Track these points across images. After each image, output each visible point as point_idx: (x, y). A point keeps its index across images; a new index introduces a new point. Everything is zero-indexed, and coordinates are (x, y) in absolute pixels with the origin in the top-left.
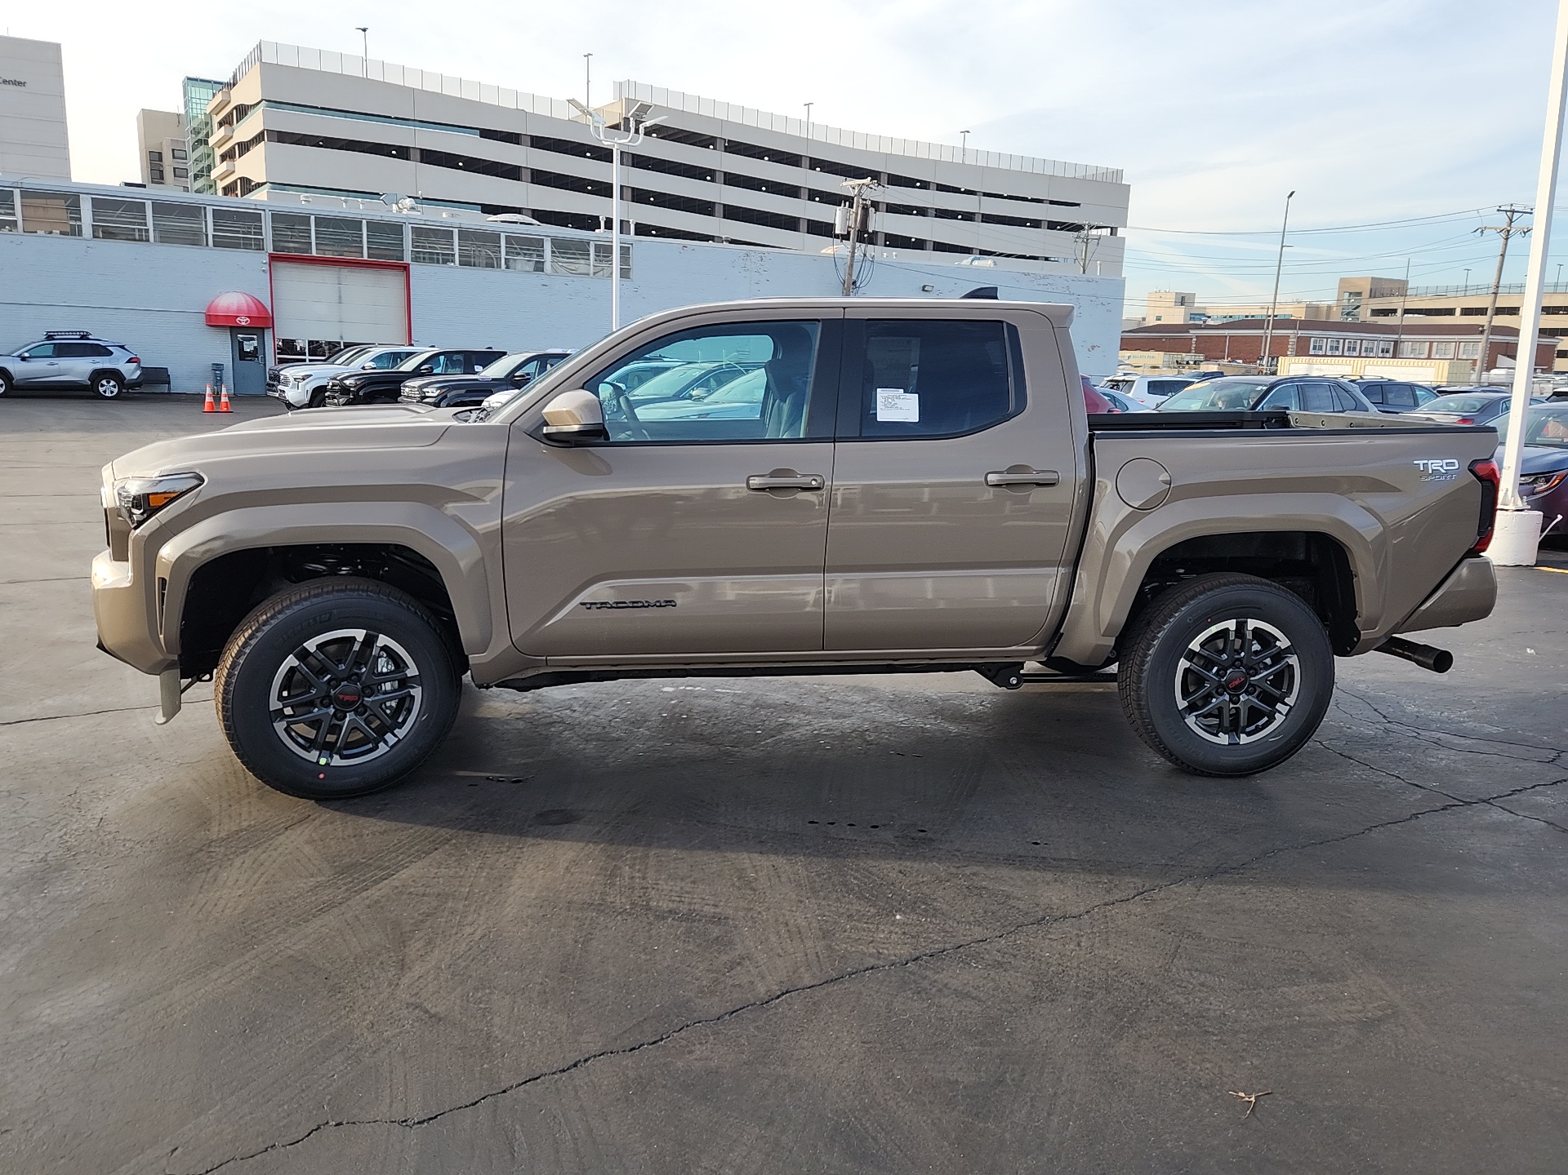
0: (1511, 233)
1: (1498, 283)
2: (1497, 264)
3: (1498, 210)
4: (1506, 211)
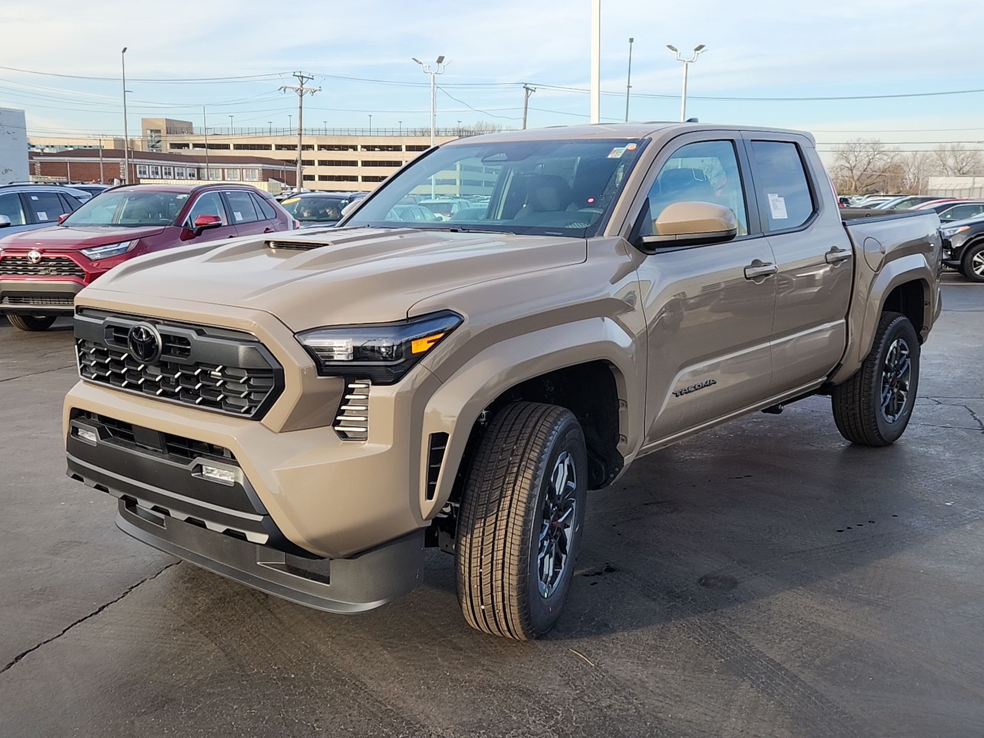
0: (303, 92)
1: (301, 127)
2: (298, 114)
3: (294, 75)
4: (298, 76)
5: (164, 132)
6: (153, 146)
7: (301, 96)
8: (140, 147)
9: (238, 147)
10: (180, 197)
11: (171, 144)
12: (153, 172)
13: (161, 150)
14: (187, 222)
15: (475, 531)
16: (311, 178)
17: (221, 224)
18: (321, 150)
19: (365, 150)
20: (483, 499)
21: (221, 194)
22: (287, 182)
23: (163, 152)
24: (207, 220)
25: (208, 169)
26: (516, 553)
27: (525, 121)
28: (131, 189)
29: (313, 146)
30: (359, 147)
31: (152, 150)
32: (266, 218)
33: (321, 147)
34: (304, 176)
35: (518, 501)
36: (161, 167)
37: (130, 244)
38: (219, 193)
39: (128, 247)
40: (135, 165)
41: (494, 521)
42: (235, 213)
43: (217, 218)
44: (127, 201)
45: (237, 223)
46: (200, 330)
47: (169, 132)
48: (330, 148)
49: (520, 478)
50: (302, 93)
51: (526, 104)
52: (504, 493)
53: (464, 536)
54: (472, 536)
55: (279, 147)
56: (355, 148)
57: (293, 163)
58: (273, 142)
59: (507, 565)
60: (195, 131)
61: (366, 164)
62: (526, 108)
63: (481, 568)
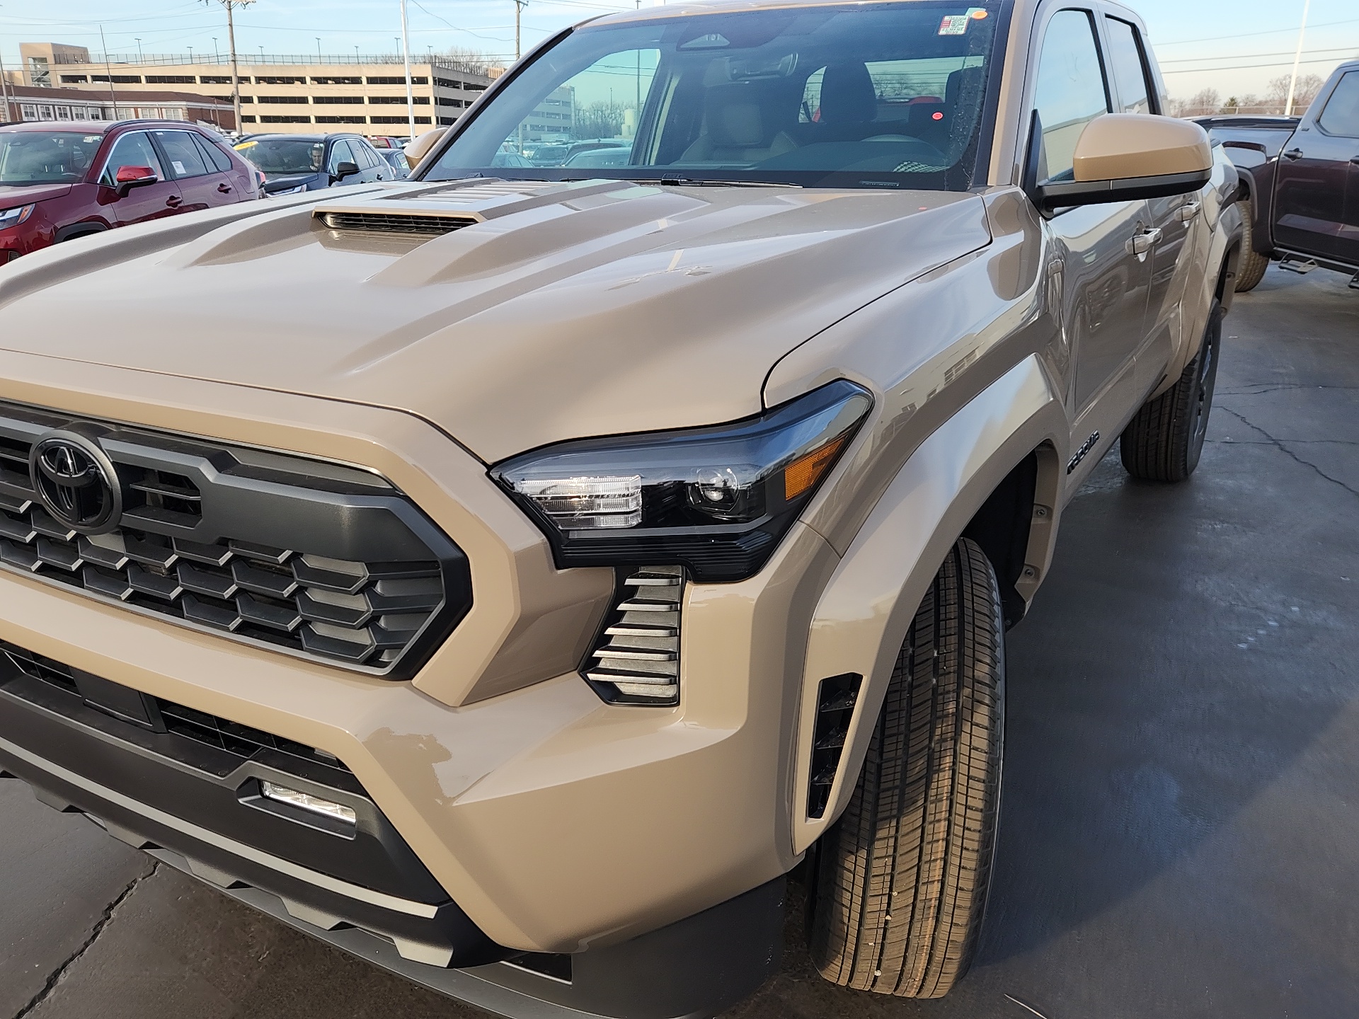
1: (234, 51)
2: (228, 34)
5: (51, 60)
6: (39, 80)
7: (230, 9)
8: (22, 81)
9: (151, 80)
10: (89, 139)
11: (63, 77)
12: (43, 113)
13: (50, 85)
14: (104, 177)
15: (877, 844)
16: (250, 119)
17: (156, 179)
18: (259, 83)
19: (316, 82)
20: (891, 777)
21: (149, 134)
22: (220, 124)
23: (53, 87)
24: (135, 174)
25: (115, 108)
26: (968, 884)
27: (518, 44)
28: (13, 129)
29: (250, 78)
30: (308, 80)
31: (39, 85)
32: (218, 169)
33: (259, 80)
34: (243, 117)
35: (969, 777)
36: (53, 106)
37: (21, 211)
38: (146, 133)
39: (18, 217)
40: (19, 105)
41: (919, 822)
42: (173, 163)
43: (148, 171)
44: (9, 148)
45: (178, 177)
46: (222, 457)
47: (58, 60)
48: (271, 80)
49: (967, 728)
50: (230, 6)
51: (518, 22)
52: (936, 762)
53: (852, 853)
54: (869, 853)
55: (205, 80)
56: (302, 80)
57: (229, 100)
58: (197, 73)
59: (947, 908)
60: (92, 60)
61: (318, 100)
62: (518, 26)
63: (888, 913)
